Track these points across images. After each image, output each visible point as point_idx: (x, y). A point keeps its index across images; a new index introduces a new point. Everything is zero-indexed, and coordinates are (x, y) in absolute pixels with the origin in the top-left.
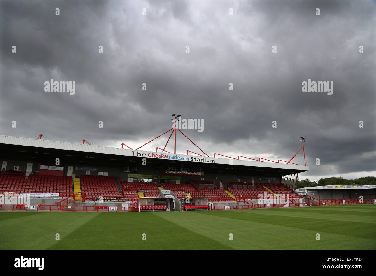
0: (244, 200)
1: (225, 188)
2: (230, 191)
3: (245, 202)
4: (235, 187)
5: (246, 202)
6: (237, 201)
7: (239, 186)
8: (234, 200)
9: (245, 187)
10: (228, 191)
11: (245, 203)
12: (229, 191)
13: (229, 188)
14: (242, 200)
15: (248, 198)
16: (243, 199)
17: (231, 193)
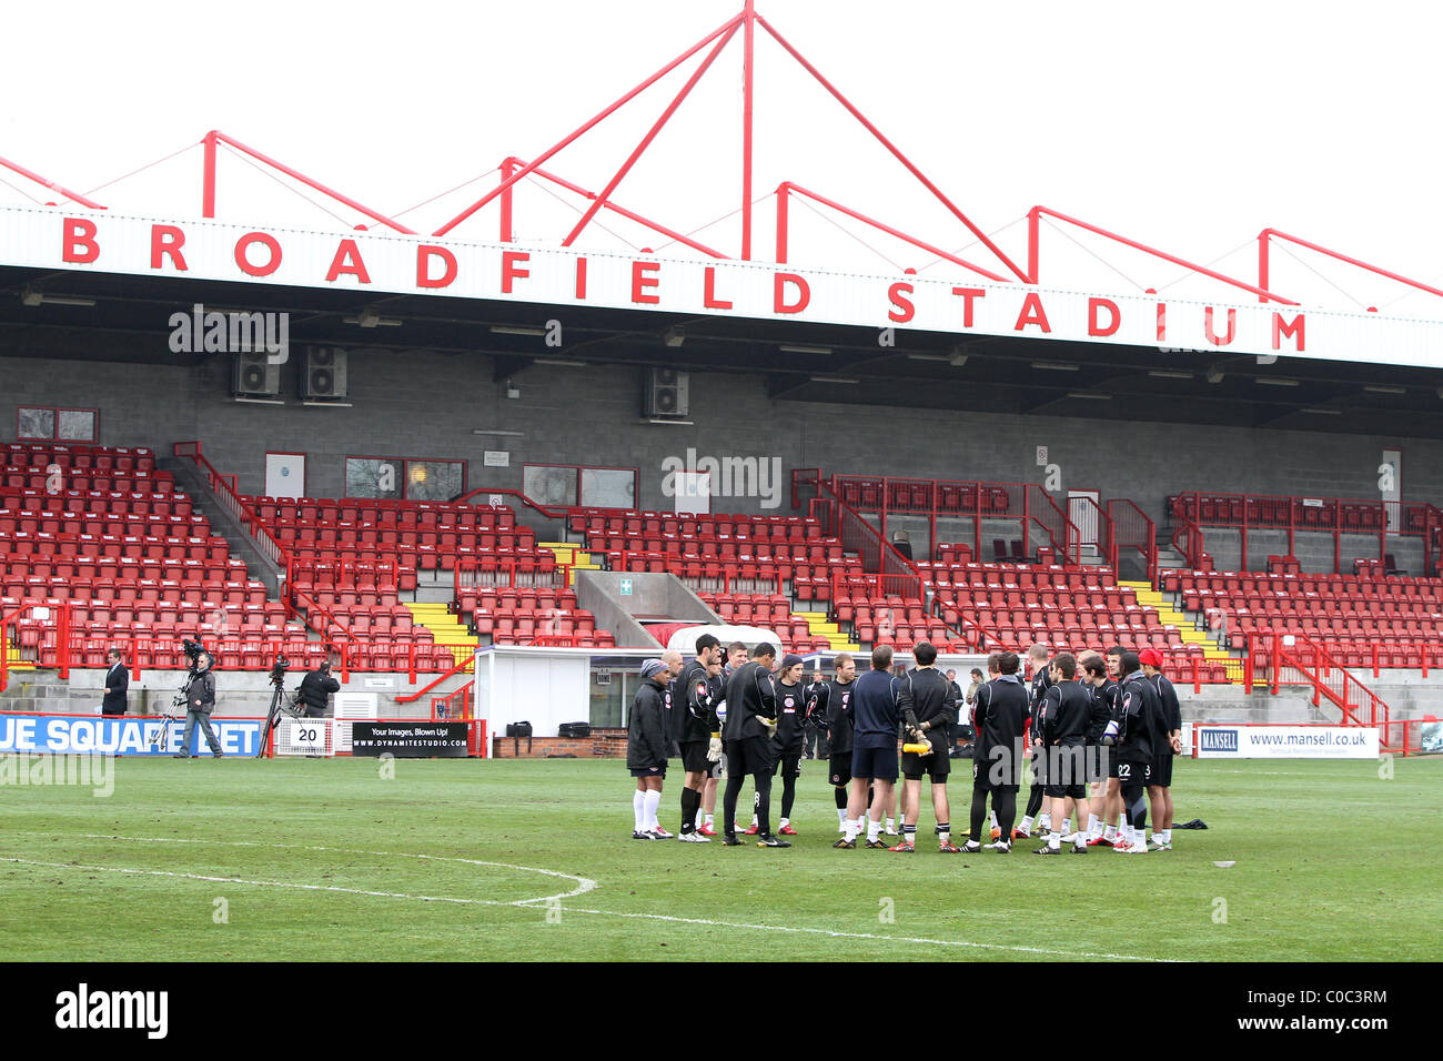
0: (1315, 680)
1: (1126, 558)
2: (1172, 584)
3: (1323, 700)
4: (1221, 546)
5: (1329, 694)
6: (1248, 681)
7: (1261, 539)
8: (1219, 676)
9: (1313, 550)
10: (1159, 585)
11: (1315, 703)
12: (1165, 590)
13: (1167, 564)
14: (1288, 675)
15: (1345, 656)
16: (1301, 668)
17: (1184, 608)
